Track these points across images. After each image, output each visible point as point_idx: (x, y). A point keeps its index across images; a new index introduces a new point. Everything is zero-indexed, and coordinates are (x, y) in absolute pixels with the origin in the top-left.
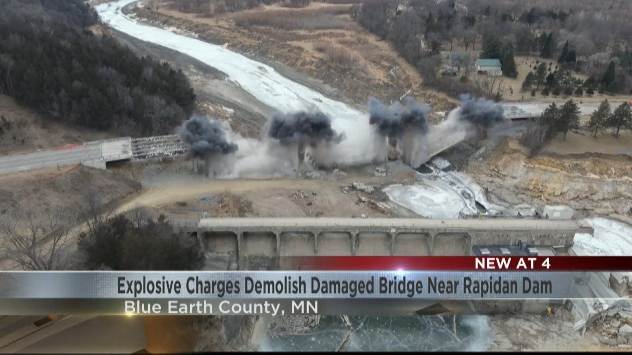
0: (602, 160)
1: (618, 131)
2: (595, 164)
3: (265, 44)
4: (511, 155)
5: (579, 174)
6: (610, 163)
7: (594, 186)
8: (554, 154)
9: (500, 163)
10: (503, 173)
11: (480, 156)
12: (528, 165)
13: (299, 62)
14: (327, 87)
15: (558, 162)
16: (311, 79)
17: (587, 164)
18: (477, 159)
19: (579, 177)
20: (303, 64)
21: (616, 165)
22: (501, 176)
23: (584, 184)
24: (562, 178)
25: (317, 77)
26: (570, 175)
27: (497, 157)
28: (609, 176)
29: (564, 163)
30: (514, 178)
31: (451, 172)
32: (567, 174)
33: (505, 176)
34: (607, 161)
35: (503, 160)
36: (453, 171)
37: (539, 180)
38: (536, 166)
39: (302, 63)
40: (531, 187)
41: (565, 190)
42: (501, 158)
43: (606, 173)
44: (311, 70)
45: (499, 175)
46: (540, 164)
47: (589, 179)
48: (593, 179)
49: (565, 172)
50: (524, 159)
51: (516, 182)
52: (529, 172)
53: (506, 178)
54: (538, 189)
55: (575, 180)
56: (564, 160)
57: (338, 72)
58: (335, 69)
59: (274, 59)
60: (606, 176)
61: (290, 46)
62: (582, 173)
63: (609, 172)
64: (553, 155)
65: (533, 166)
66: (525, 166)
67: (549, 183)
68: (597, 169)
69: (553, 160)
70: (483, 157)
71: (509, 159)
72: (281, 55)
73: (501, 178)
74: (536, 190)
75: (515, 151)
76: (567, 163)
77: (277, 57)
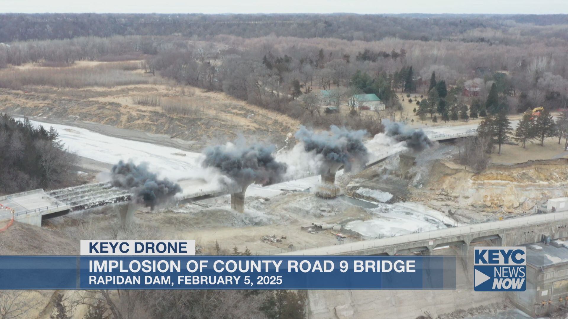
0: (543, 167)
1: (543, 139)
2: (538, 171)
3: (57, 103)
4: (453, 176)
5: (530, 183)
6: (552, 168)
7: (546, 192)
8: (502, 165)
9: (444, 186)
10: (454, 195)
11: (419, 183)
12: (477, 182)
13: (124, 118)
14: (179, 141)
15: (507, 173)
16: (149, 135)
17: (531, 172)
18: (416, 186)
19: (531, 185)
20: (131, 119)
21: (557, 170)
22: (452, 199)
23: (537, 192)
24: (514, 188)
25: (157, 132)
26: (522, 184)
27: (438, 181)
28: (556, 181)
29: (512, 173)
30: (467, 197)
31: (397, 204)
32: (518, 184)
33: (456, 197)
34: (547, 166)
35: (447, 182)
36: (398, 202)
37: (492, 195)
38: (486, 181)
39: (128, 119)
40: (489, 204)
41: (522, 200)
42: (444, 182)
43: (552, 179)
44: (146, 124)
45: (449, 198)
46: (489, 179)
47: (539, 185)
48: (544, 186)
49: (516, 183)
50: (470, 177)
51: (470, 201)
52: (480, 189)
53: (458, 199)
54: (495, 204)
55: (528, 189)
56: (512, 171)
57: (186, 124)
58: (179, 120)
59: (81, 119)
60: (553, 181)
61: (97, 102)
62: (531, 182)
63: (554, 177)
64: (500, 167)
65: (482, 182)
66: (474, 183)
67: (504, 197)
68: (542, 176)
69: (501, 173)
70: (423, 184)
71: (453, 180)
72: (90, 114)
73: (453, 201)
74: (494, 206)
75: (457, 171)
76: (515, 173)
77: (85, 116)
